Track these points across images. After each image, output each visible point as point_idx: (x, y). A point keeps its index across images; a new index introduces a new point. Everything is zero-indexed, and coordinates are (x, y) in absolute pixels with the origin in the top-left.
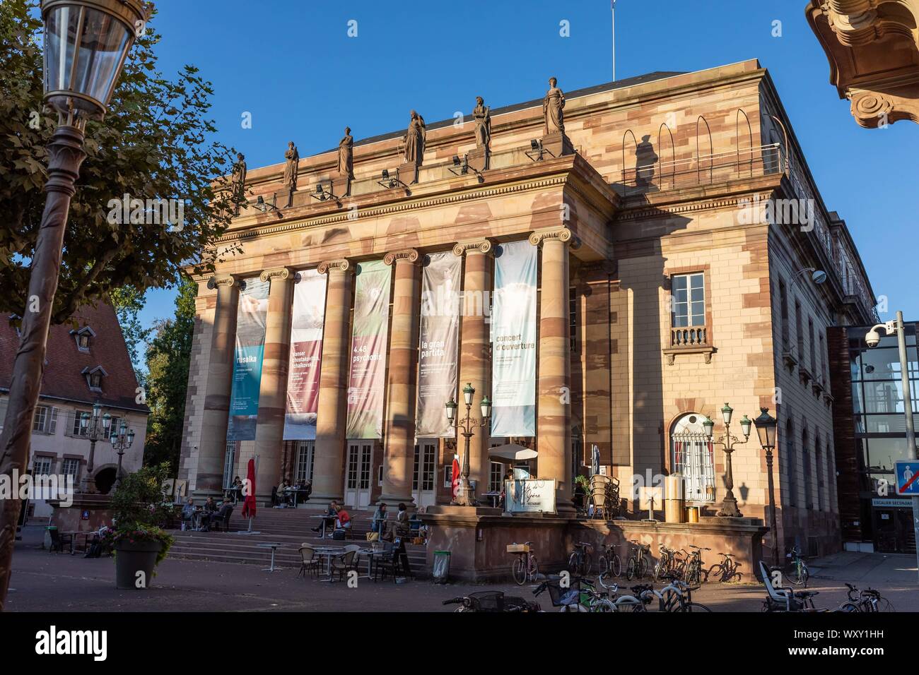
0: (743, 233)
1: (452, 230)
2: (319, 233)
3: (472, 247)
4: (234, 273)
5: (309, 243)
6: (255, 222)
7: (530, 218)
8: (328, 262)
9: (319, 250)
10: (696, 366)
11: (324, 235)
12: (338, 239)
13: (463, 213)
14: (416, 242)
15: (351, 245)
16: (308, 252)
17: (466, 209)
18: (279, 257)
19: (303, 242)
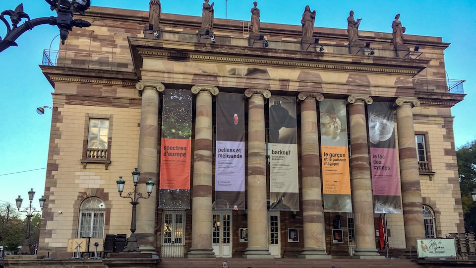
0: (443, 119)
1: (347, 87)
2: (243, 69)
3: (360, 100)
4: (164, 82)
5: (234, 73)
6: (193, 48)
7: (395, 90)
8: (255, 90)
9: (244, 80)
10: (425, 181)
11: (246, 70)
12: (259, 76)
13: (351, 78)
14: (320, 89)
15: (271, 82)
16: (235, 80)
17: (353, 76)
18: (208, 78)
19: (229, 72)
